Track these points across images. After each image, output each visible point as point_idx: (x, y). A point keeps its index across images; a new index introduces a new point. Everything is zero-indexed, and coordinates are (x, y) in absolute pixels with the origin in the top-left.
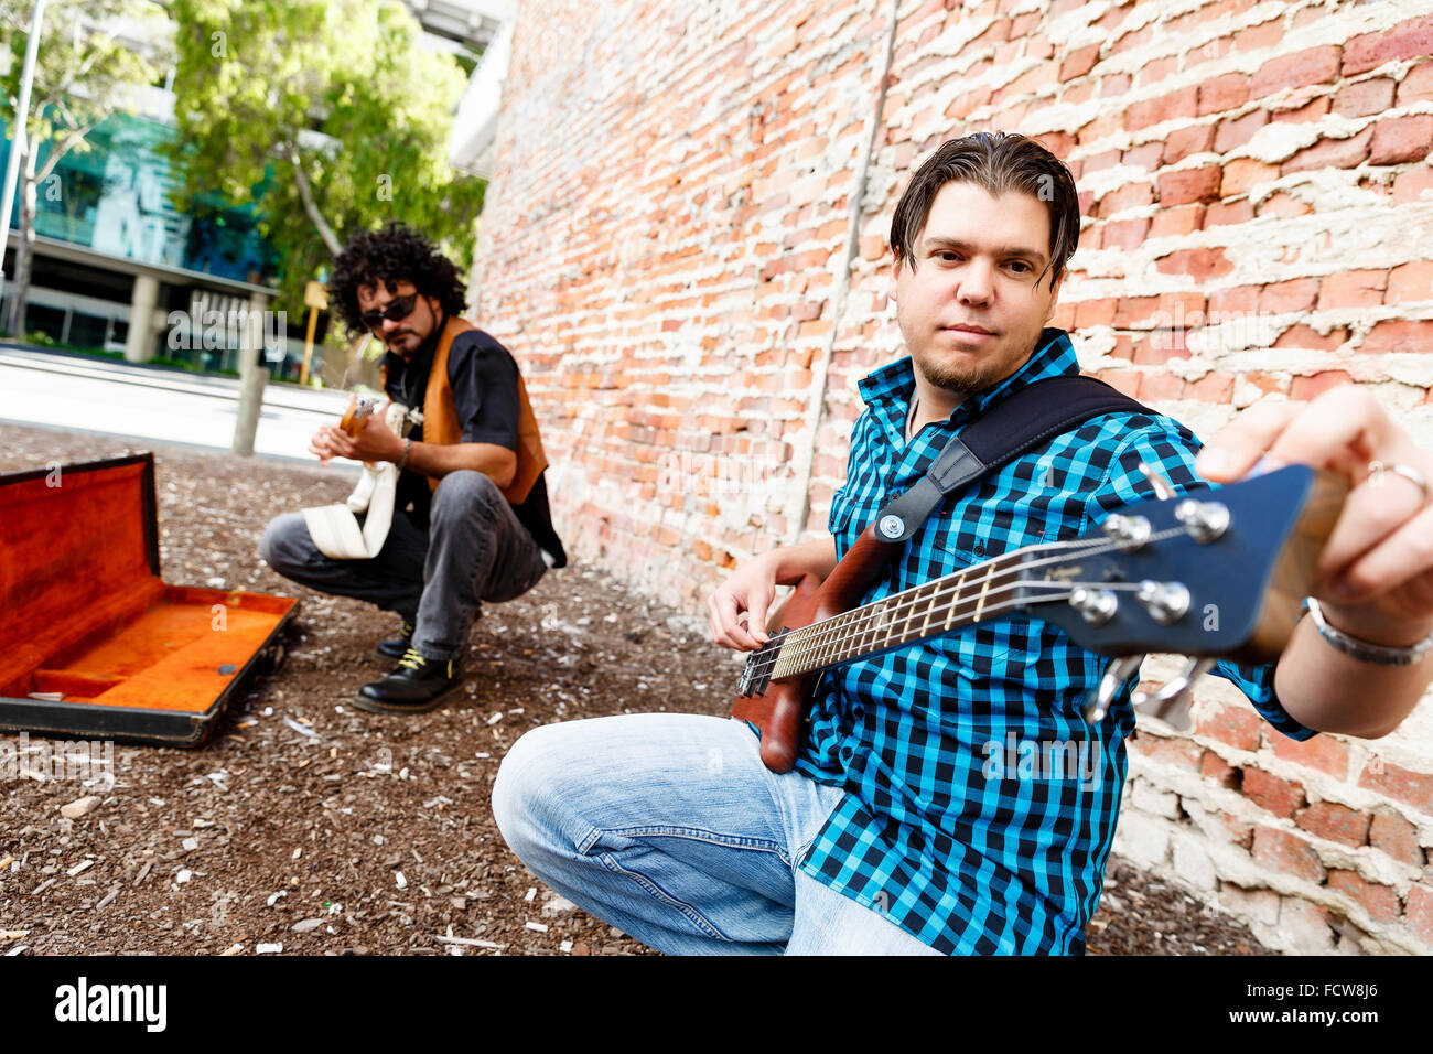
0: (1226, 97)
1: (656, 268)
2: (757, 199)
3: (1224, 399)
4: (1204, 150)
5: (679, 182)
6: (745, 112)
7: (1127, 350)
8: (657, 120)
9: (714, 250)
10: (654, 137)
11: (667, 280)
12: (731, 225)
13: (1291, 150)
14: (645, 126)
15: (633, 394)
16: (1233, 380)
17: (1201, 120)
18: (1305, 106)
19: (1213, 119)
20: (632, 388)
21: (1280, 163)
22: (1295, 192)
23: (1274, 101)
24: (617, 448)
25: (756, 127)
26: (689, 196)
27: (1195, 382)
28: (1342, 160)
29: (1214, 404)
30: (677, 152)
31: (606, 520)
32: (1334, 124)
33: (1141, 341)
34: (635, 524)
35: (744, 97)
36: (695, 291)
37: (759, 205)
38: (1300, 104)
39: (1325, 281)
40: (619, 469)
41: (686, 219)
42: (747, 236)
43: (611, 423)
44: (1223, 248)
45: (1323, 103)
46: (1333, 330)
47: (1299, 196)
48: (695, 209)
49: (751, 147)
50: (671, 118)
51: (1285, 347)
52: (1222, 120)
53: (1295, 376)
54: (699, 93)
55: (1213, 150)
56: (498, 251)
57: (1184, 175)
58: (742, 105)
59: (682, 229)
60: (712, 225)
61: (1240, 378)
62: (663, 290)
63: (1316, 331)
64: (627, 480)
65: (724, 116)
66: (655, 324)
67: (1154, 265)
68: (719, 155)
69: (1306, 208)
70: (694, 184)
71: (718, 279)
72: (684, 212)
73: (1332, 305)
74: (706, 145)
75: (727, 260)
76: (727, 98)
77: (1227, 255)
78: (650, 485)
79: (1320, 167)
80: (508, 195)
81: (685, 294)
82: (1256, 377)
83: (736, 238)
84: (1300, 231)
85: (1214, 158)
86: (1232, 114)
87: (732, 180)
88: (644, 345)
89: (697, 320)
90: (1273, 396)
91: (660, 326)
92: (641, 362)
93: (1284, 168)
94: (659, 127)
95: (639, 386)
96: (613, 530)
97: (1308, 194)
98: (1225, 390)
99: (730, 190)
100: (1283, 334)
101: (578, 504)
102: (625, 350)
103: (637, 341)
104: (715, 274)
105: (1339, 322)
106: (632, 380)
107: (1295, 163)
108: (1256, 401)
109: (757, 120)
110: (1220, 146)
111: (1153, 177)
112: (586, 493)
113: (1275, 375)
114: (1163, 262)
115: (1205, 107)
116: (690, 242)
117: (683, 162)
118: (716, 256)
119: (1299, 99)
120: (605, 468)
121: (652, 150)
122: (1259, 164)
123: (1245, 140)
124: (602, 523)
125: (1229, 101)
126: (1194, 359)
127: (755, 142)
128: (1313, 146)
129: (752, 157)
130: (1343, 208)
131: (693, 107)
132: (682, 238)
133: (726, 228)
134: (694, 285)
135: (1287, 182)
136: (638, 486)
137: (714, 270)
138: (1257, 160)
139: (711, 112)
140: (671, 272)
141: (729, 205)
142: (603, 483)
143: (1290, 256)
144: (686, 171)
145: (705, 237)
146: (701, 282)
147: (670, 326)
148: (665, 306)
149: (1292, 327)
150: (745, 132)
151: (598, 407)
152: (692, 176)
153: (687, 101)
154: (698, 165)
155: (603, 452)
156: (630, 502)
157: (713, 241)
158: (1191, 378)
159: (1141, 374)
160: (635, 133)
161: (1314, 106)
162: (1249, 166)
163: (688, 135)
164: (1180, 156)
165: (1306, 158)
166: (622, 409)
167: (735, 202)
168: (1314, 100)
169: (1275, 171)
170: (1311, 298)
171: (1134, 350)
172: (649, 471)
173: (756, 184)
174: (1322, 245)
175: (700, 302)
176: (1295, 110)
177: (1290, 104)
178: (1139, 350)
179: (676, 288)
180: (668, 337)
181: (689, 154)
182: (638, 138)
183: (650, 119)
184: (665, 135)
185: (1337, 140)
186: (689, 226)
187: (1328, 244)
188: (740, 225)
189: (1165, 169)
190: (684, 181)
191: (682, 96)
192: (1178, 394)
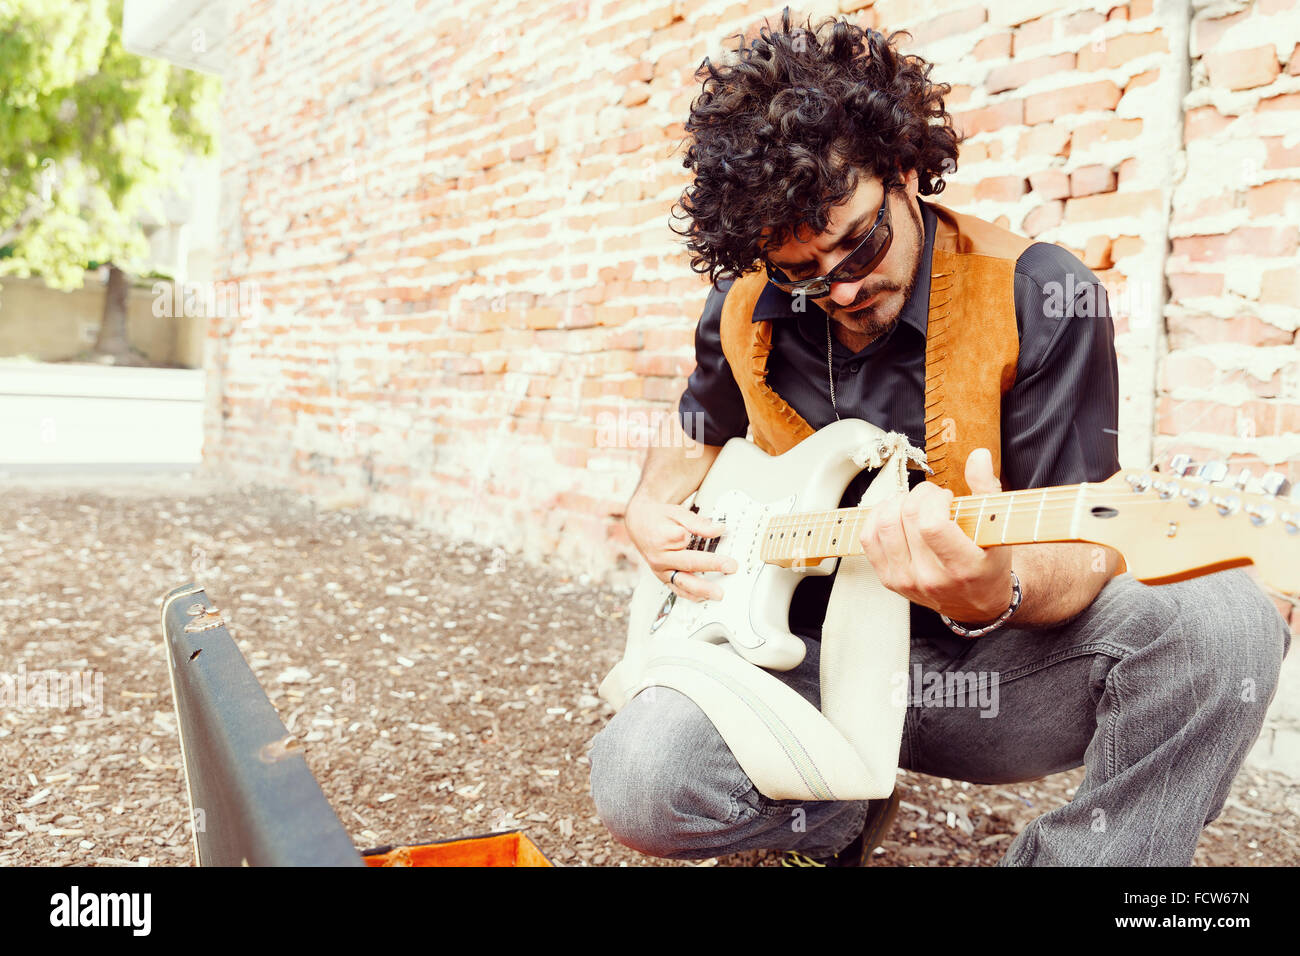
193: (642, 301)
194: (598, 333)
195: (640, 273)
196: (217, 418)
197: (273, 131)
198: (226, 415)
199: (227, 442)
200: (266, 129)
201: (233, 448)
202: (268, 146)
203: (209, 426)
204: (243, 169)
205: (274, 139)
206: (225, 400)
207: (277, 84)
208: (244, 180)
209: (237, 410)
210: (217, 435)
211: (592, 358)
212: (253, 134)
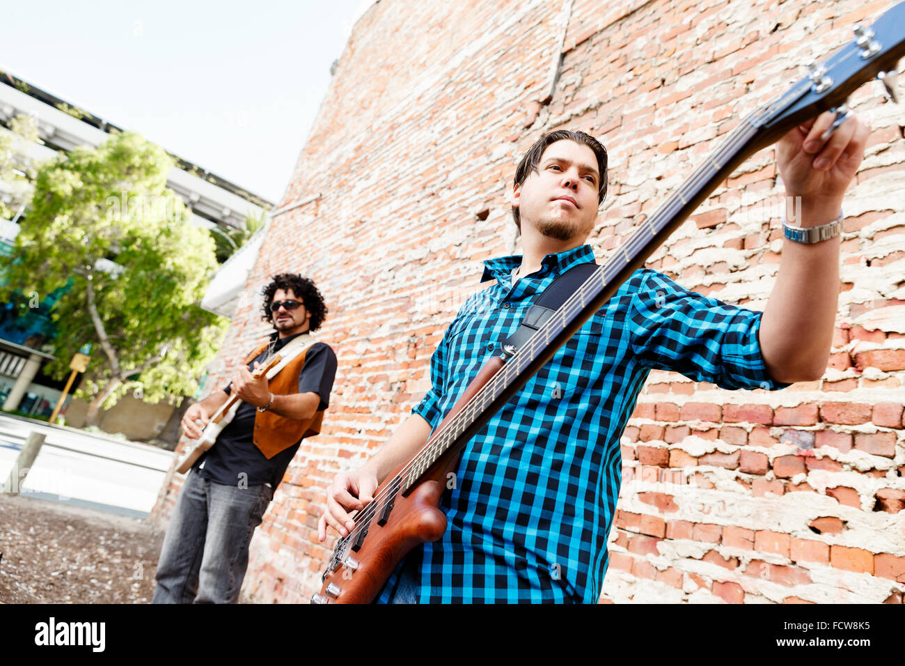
0: (669, 414)
1: (338, 414)
2: (409, 391)
3: (679, 586)
4: (659, 439)
5: (360, 365)
6: (406, 338)
7: (625, 542)
8: (349, 325)
9: (379, 414)
10: (347, 334)
11: (345, 424)
12: (391, 401)
13: (703, 453)
14: (342, 326)
15: (312, 493)
16: (682, 575)
17: (657, 423)
18: (707, 431)
19: (663, 424)
20: (312, 489)
21: (698, 457)
22: (706, 475)
23: (693, 424)
24: (296, 529)
25: (412, 349)
26: (366, 376)
27: (662, 571)
28: (727, 464)
29: (673, 588)
30: (361, 348)
31: (281, 580)
32: (722, 445)
33: (631, 538)
34: (302, 588)
35: (405, 329)
36: (363, 436)
37: (410, 395)
38: (705, 429)
39: (724, 528)
40: (296, 544)
41: (362, 389)
42: (401, 411)
43: (293, 510)
44: (673, 496)
45: (715, 432)
46: (731, 558)
47: (708, 478)
48: (369, 385)
49: (408, 359)
50: (358, 326)
51: (707, 561)
52: (668, 425)
53: (714, 581)
54: (377, 318)
55: (664, 440)
56: (227, 372)
57: (650, 450)
58: (404, 334)
59: (358, 395)
60: (379, 398)
61: (686, 575)
62: (342, 429)
63: (722, 557)
64: (301, 553)
65: (392, 337)
66: (334, 450)
67: (637, 496)
68: (387, 358)
69: (712, 486)
70: (369, 370)
71: (380, 433)
72: (361, 384)
73: (729, 544)
74: (379, 349)
75: (386, 422)
76: (396, 327)
77: (675, 500)
78: (317, 561)
79: (717, 465)
80: (241, 339)
81: (357, 436)
82: (694, 576)
83: (393, 410)
84: (710, 497)
85: (665, 445)
86: (673, 424)
87: (395, 375)
88: (325, 462)
89: (363, 455)
90: (703, 590)
91: (337, 452)
92: (321, 473)
93: (700, 460)
94: (350, 330)
95: (316, 489)
96: (285, 589)
97: (713, 479)
98: (679, 580)
99: (392, 379)
100: (706, 554)
101: (261, 564)
102: (310, 461)
103: (320, 457)
104: (378, 429)
105: (734, 555)
106: (313, 483)
107: (705, 459)
108: (695, 591)
109: (413, 345)
110: (668, 438)
111: (635, 446)
112: (269, 557)
113: (704, 578)
114: (642, 495)
115: (659, 416)
116: (364, 404)
117: (364, 354)
118: (380, 418)
119: (705, 426)
120: (285, 540)
121: (344, 342)
122: (686, 455)
123: (680, 440)
124: (277, 582)
125: (671, 417)
126: (661, 557)
127: (410, 357)
128: (713, 453)
129: (408, 365)
130: (730, 491)
131: (373, 325)
132: (357, 400)
133: (387, 402)
134: (363, 432)
135: (702, 468)
136: (308, 560)
137: (379, 426)
138: (686, 453)
139: (384, 331)
140: (349, 420)
141: (391, 389)
142: (282, 552)
143: (706, 510)
144: (365, 360)
145: (373, 405)
146: (368, 431)
147: (343, 454)
148: (342, 440)
149: (710, 551)
150: (404, 349)
151: (286, 496)
152: (369, 365)
153: (370, 320)
154: (373, 359)
155: (285, 529)
156: (300, 570)
157: (379, 408)
158: (660, 568)
159: (633, 559)
160: (335, 328)
161: (711, 432)
162: (683, 455)
163: (368, 340)
164: (647, 439)
165: (710, 458)
166: (303, 502)
167: (395, 387)
168: (711, 429)
169: (695, 461)
170: (719, 537)
171: (629, 542)
172: (318, 550)
173: (409, 382)
174: (721, 508)
175: (367, 444)
176: (702, 431)
177: (699, 428)
178: (631, 543)
179: (351, 430)
180: (342, 461)
181: (367, 352)
182: (336, 332)
183: (344, 323)
184: (353, 335)
185: (723, 453)
186: (364, 394)
187: (724, 509)
188: (397, 403)
189: (640, 443)
190: (363, 366)
191: (367, 317)
192: (653, 576)
193: (317, 479)
194: (301, 489)
195: (320, 467)
196: (164, 493)
197: (233, 363)
198: (168, 492)
199: (163, 506)
200: (231, 360)
201: (164, 511)
202: (229, 369)
203: (160, 497)
204: (217, 376)
205: (232, 366)
206: (171, 484)
207: (241, 343)
208: (215, 381)
209: (173, 491)
210: (161, 502)
211: (296, 500)
212: (227, 362)
